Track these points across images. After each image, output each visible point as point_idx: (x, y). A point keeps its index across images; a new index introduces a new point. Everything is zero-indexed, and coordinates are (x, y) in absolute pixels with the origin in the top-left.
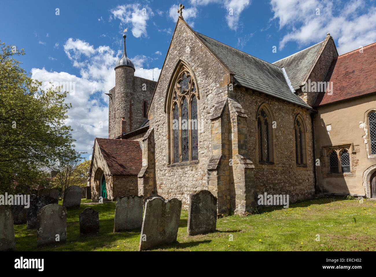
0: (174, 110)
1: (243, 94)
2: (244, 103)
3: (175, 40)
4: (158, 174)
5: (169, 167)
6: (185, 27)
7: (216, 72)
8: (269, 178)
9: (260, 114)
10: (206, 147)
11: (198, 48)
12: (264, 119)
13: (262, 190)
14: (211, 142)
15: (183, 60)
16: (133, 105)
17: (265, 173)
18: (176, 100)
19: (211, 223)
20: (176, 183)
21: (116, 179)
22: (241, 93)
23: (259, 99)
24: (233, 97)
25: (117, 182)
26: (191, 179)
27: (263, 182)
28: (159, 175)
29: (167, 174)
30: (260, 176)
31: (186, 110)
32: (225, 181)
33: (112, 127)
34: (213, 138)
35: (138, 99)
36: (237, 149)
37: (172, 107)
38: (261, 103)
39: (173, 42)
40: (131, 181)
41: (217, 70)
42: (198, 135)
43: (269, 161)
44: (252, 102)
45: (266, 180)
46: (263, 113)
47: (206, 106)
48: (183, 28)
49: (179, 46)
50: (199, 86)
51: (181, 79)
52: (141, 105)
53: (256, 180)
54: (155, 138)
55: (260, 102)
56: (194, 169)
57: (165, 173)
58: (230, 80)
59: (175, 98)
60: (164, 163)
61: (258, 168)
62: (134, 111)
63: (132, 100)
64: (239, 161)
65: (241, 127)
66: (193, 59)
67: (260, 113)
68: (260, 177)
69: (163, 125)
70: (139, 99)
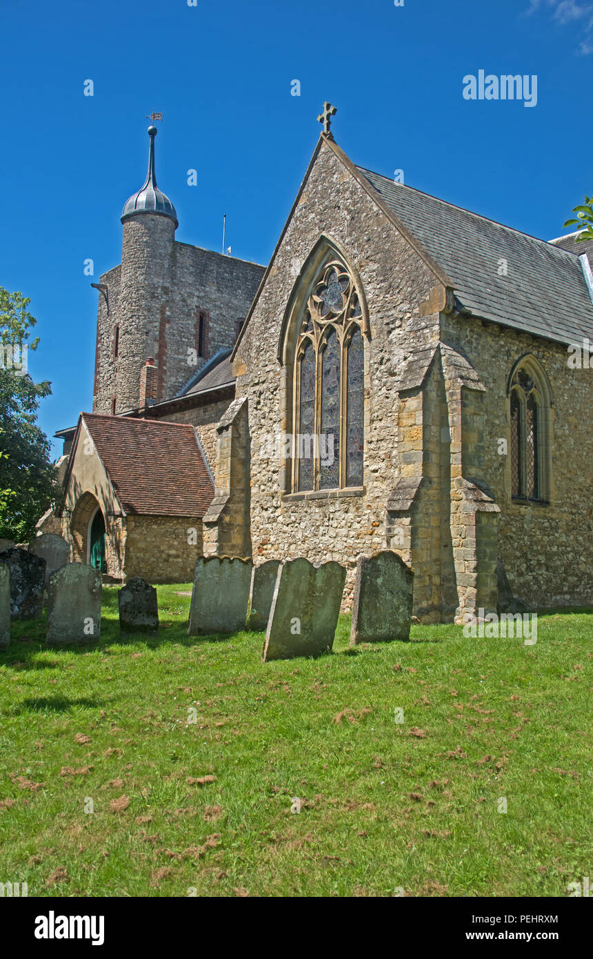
0: (302, 358)
1: (477, 334)
2: (479, 355)
3: (311, 186)
4: (257, 516)
5: (285, 500)
6: (336, 161)
7: (412, 278)
8: (535, 539)
9: (518, 381)
10: (383, 456)
11: (369, 216)
12: (526, 395)
13: (518, 566)
14: (396, 445)
15: (330, 238)
16: (169, 322)
17: (525, 526)
18: (308, 334)
19: (401, 621)
20: (303, 542)
21: (135, 526)
22: (471, 331)
23: (514, 344)
24: (452, 339)
25: (138, 535)
26: (344, 531)
27: (521, 549)
28: (257, 518)
29: (280, 519)
30: (514, 533)
31: (334, 359)
32: (428, 539)
33: (105, 378)
34: (402, 436)
35: (183, 306)
36: (460, 466)
37: (299, 351)
38: (520, 355)
39: (305, 190)
40: (174, 533)
41: (415, 273)
42: (365, 425)
43: (537, 497)
44: (498, 352)
45: (529, 543)
46: (524, 379)
47: (387, 357)
48: (331, 161)
49: (322, 204)
50: (369, 306)
51: (322, 282)
52: (190, 322)
53: (504, 542)
54: (250, 424)
55: (517, 352)
56: (352, 509)
57: (276, 514)
58: (445, 302)
59: (306, 329)
60: (272, 490)
61: (509, 512)
62: (172, 337)
63: (167, 309)
64: (463, 493)
65: (468, 414)
66: (357, 240)
67: (518, 379)
68: (514, 536)
69: (272, 393)
70: (187, 306)
